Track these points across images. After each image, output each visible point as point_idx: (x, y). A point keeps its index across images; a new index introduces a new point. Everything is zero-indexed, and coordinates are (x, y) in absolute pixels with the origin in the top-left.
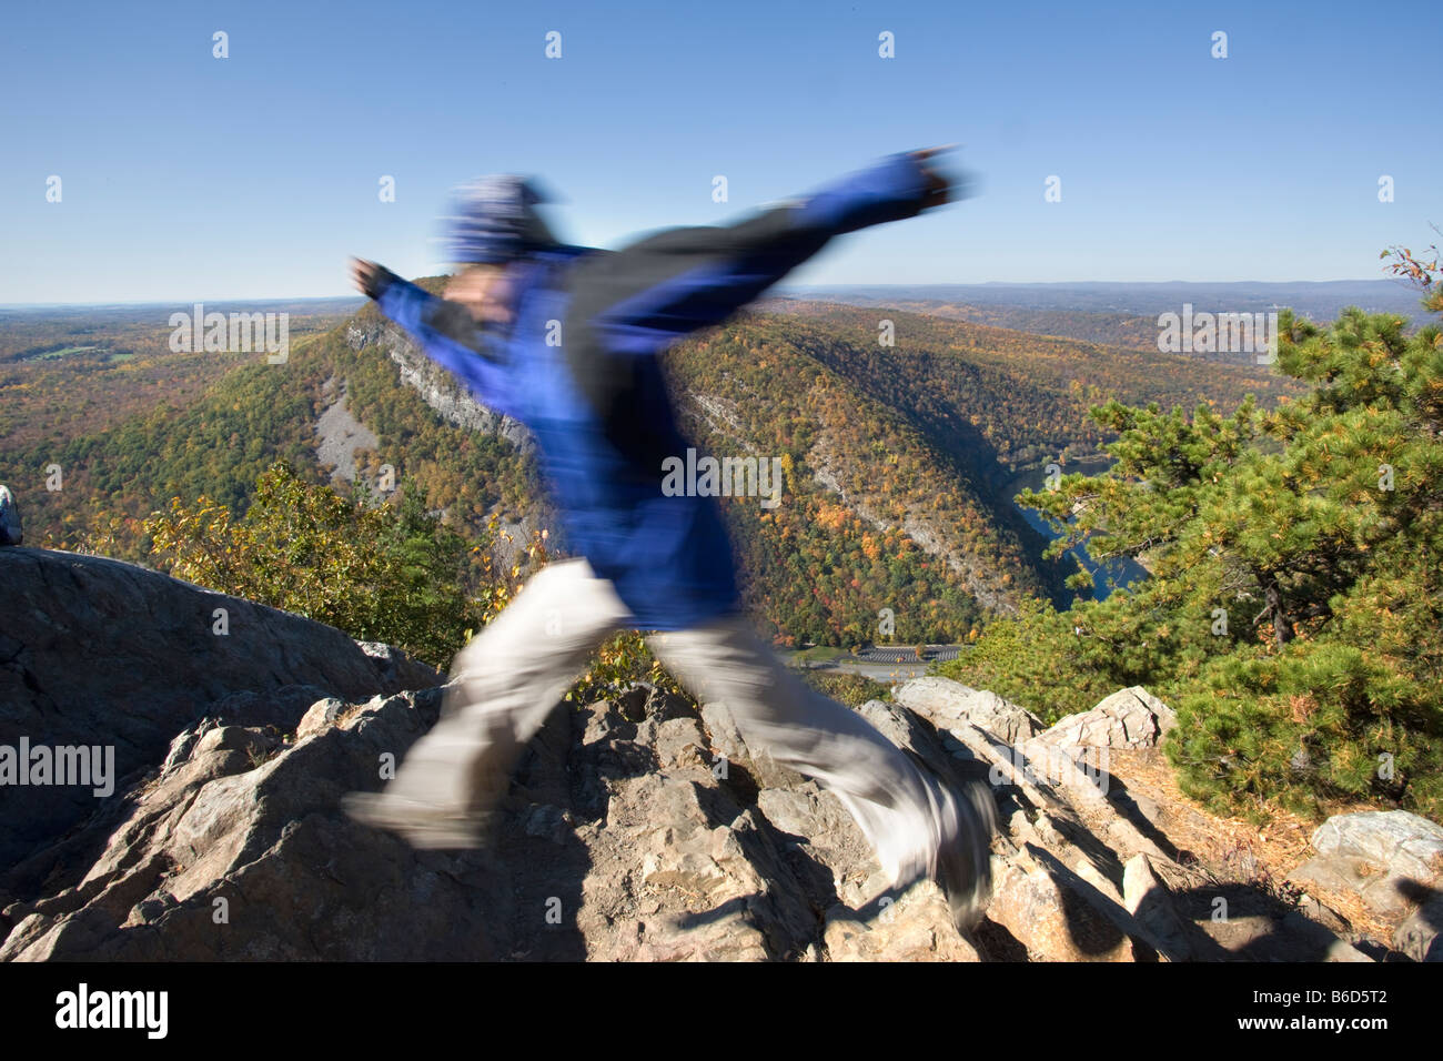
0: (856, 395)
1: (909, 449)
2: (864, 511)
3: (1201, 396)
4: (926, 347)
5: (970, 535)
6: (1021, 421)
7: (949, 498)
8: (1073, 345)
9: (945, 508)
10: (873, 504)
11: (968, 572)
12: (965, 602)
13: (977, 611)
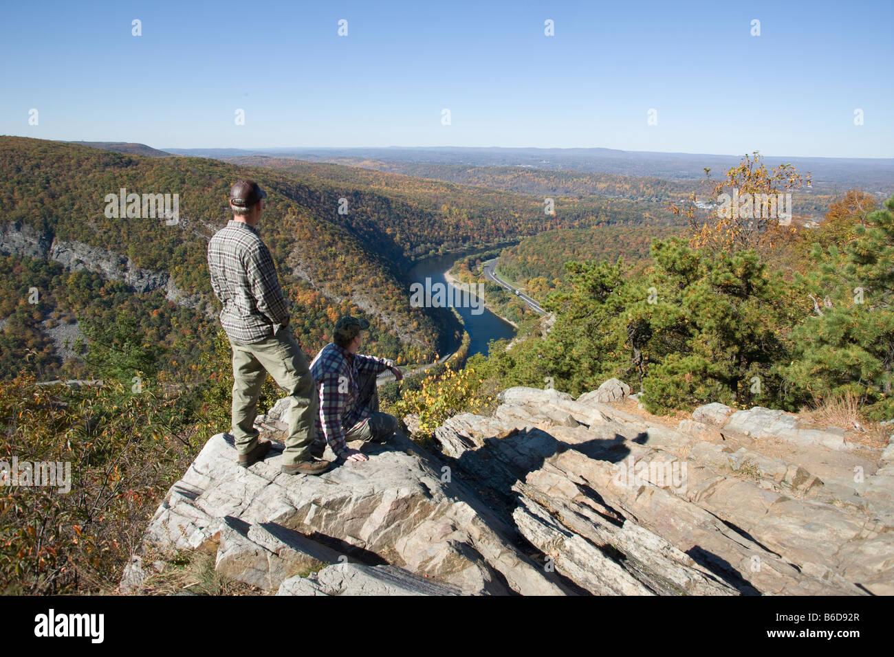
0: (315, 219)
1: (351, 251)
2: (327, 292)
3: (512, 212)
4: (356, 187)
5: (392, 301)
6: (416, 230)
7: (378, 279)
8: (441, 184)
9: (376, 286)
10: (332, 287)
11: (393, 323)
12: (393, 341)
13: (401, 345)
